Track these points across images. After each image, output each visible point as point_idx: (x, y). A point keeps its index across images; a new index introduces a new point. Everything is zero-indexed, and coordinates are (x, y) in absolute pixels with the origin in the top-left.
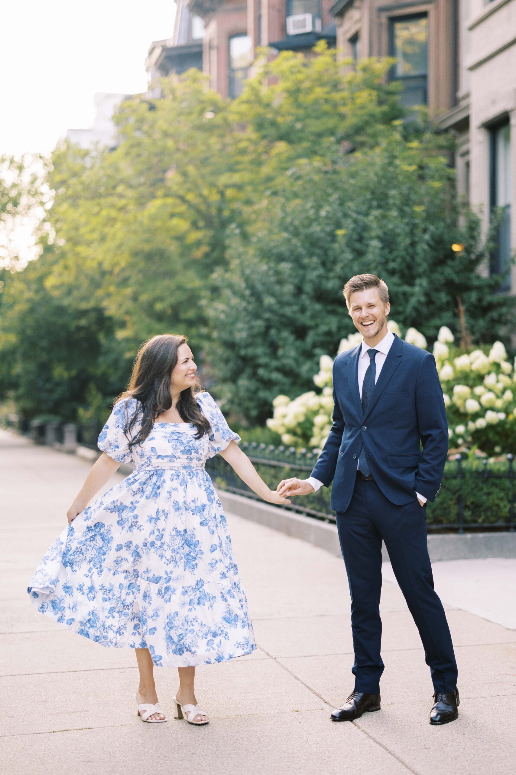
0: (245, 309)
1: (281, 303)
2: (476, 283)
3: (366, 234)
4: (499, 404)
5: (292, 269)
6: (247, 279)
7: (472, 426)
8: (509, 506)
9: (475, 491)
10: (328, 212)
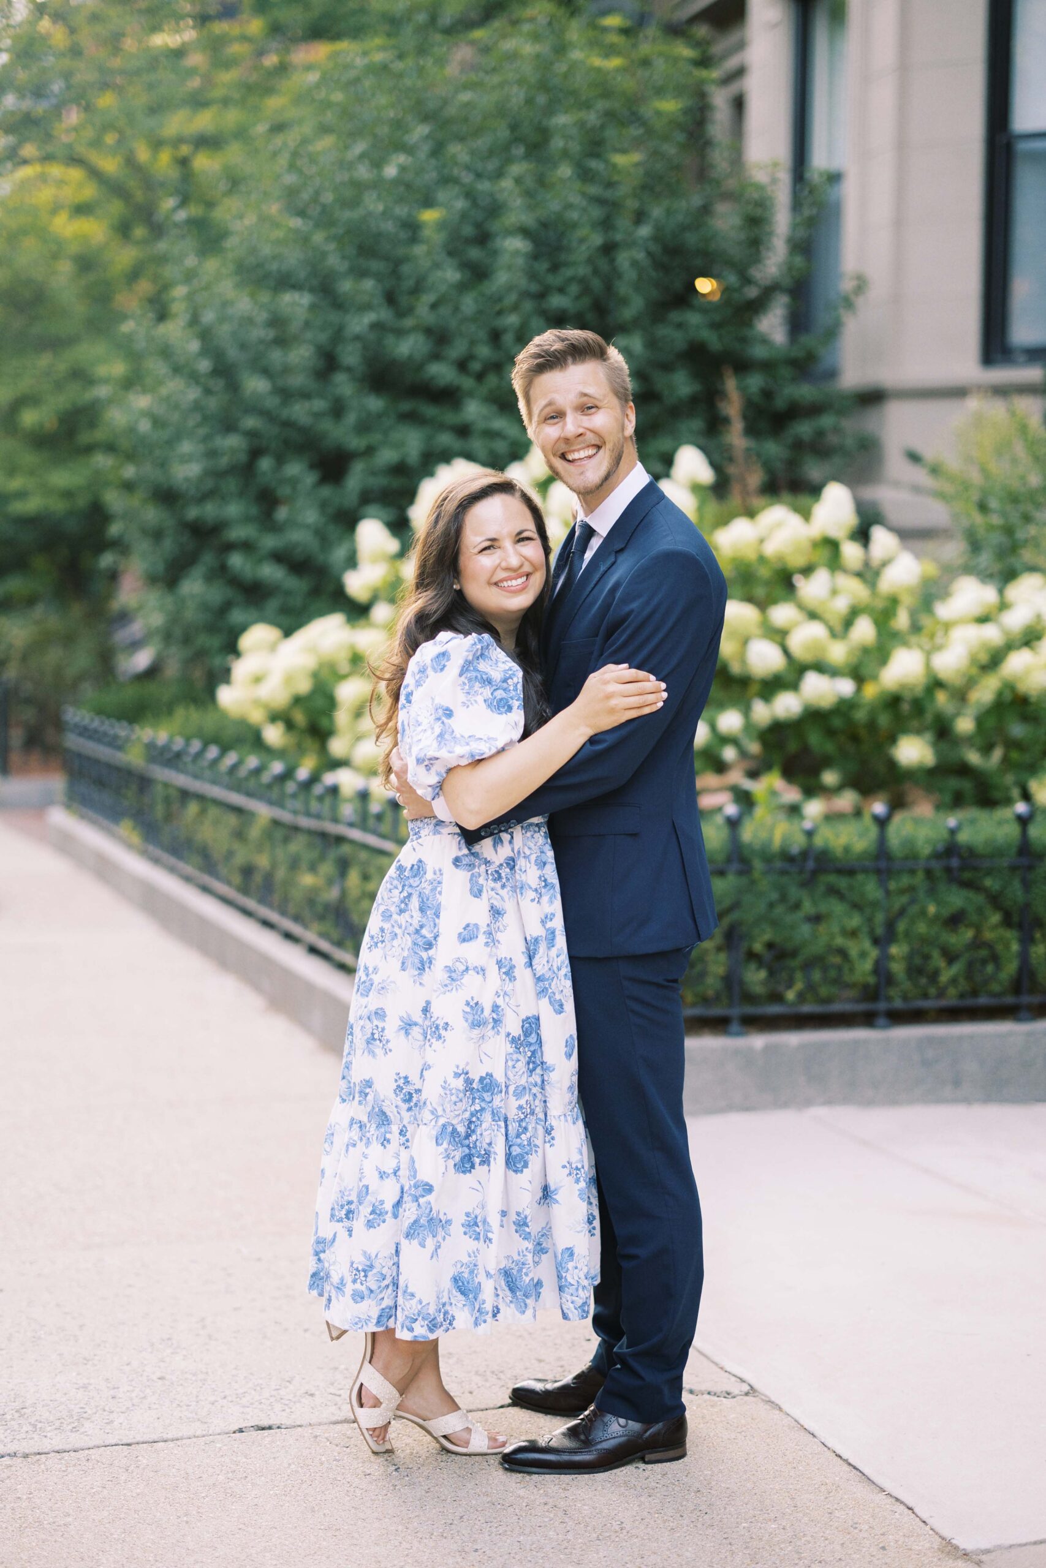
0: (197, 406)
1: (286, 395)
2: (759, 352)
3: (495, 226)
4: (838, 653)
5: (313, 307)
6: (205, 335)
7: (763, 712)
8: (874, 953)
9: (779, 910)
10: (403, 169)
